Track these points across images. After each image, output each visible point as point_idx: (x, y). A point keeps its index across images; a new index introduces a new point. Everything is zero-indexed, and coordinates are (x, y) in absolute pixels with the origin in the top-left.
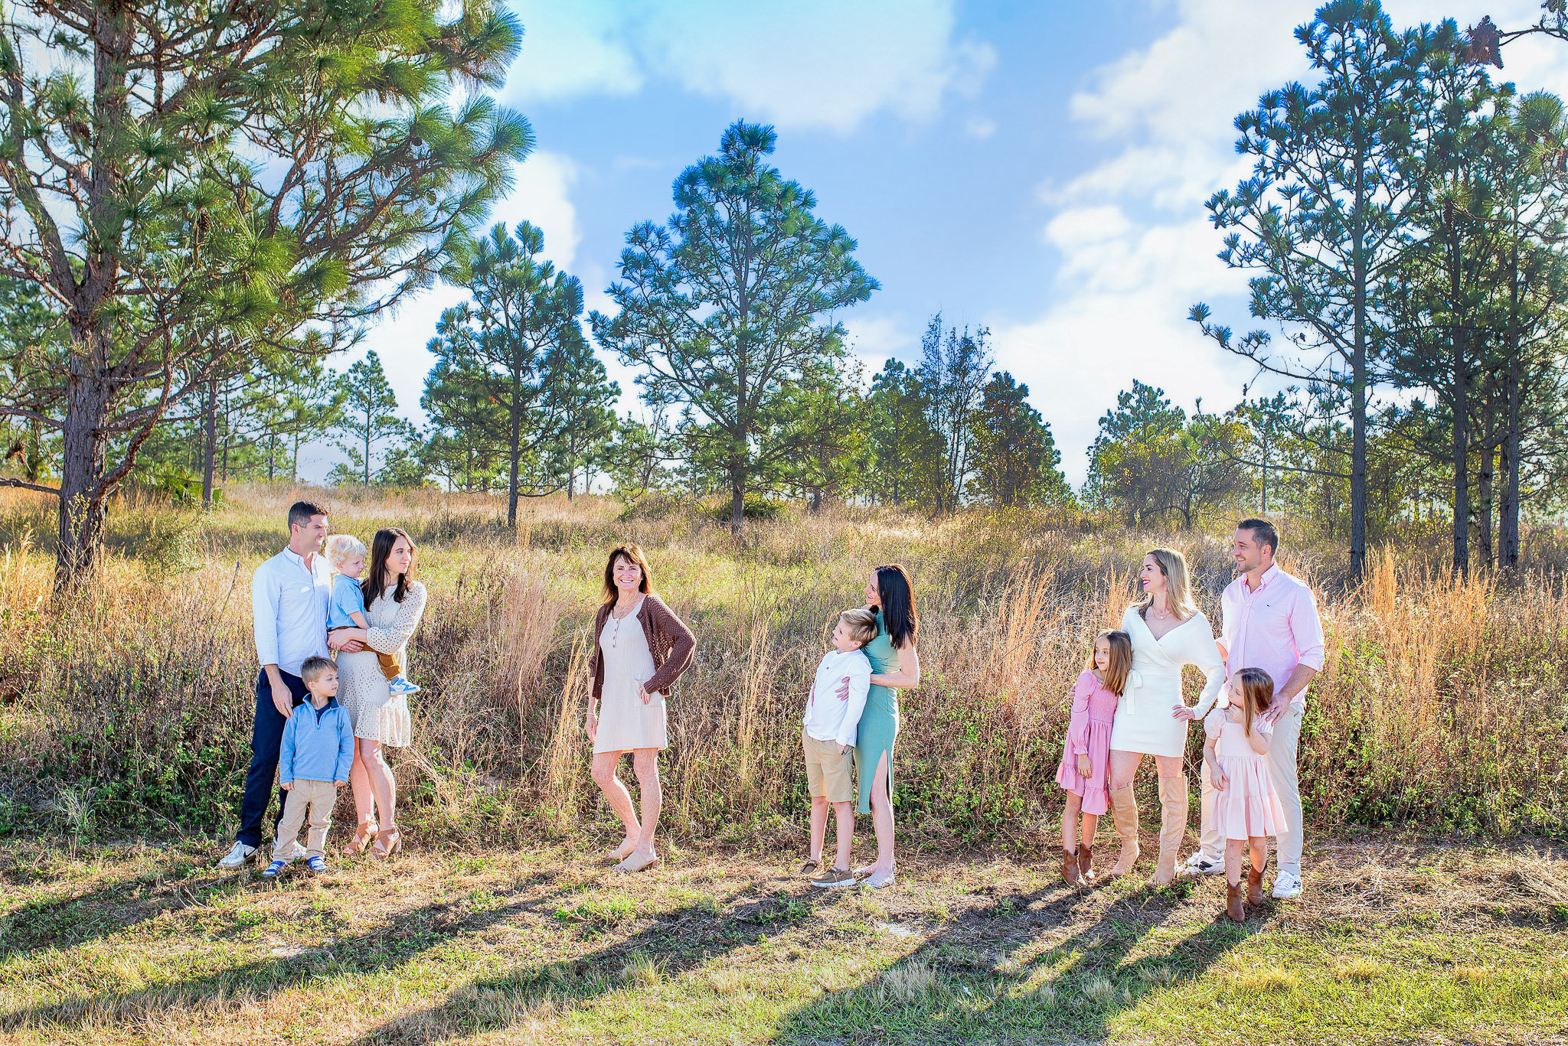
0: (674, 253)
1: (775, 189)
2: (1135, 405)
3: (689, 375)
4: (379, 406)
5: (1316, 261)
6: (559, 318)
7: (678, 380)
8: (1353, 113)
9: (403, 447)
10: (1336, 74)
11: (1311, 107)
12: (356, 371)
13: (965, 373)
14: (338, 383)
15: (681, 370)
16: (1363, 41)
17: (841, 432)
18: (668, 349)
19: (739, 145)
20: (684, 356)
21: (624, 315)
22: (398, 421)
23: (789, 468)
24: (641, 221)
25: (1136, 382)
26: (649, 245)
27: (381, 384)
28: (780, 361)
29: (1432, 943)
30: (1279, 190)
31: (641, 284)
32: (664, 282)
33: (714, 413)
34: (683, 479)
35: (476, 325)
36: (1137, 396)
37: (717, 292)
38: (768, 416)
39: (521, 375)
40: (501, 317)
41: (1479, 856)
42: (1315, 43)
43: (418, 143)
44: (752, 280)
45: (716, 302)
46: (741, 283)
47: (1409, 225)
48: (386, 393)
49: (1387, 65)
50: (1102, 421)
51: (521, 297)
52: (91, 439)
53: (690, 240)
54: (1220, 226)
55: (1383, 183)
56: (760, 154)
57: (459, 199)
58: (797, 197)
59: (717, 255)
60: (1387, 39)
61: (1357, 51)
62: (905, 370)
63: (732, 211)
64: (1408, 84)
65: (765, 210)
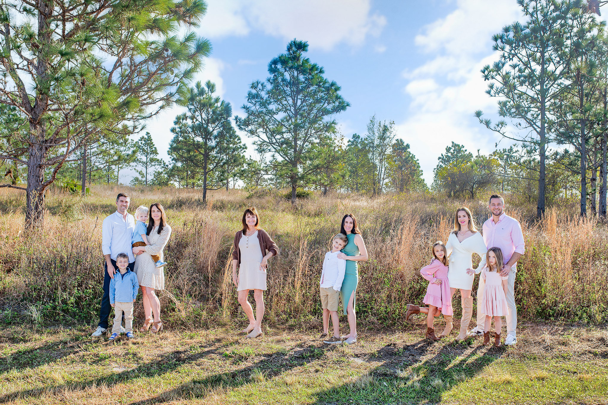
0: (268, 93)
1: (308, 66)
2: (452, 152)
3: (274, 141)
4: (151, 154)
5: (525, 93)
6: (222, 119)
7: (270, 143)
8: (540, 34)
9: (161, 170)
10: (534, 18)
11: (523, 32)
12: (141, 140)
13: (384, 139)
14: (134, 145)
15: (271, 139)
16: (545, 5)
17: (335, 163)
18: (266, 131)
19: (294, 49)
20: (273, 133)
21: (248, 117)
22: (158, 160)
23: (314, 178)
24: (255, 80)
25: (453, 143)
26: (258, 89)
27: (152, 145)
28: (311, 135)
29: (570, 365)
30: (510, 65)
31: (255, 105)
32: (264, 104)
33: (285, 156)
34: (272, 182)
35: (189, 122)
36: (453, 148)
37: (285, 108)
38: (306, 157)
39: (208, 141)
40: (199, 118)
41: (589, 331)
42: (525, 5)
43: (167, 50)
44: (299, 102)
45: (285, 112)
46: (295, 104)
47: (563, 79)
48: (154, 149)
49: (554, 14)
50: (439, 158)
51: (207, 110)
52: (38, 168)
53: (275, 87)
54: (487, 80)
55: (553, 62)
56: (302, 52)
57: (183, 72)
58: (317, 69)
59: (285, 93)
60: (554, 4)
61: (542, 9)
62: (361, 138)
63: (291, 75)
64: (563, 22)
65: (304, 75)
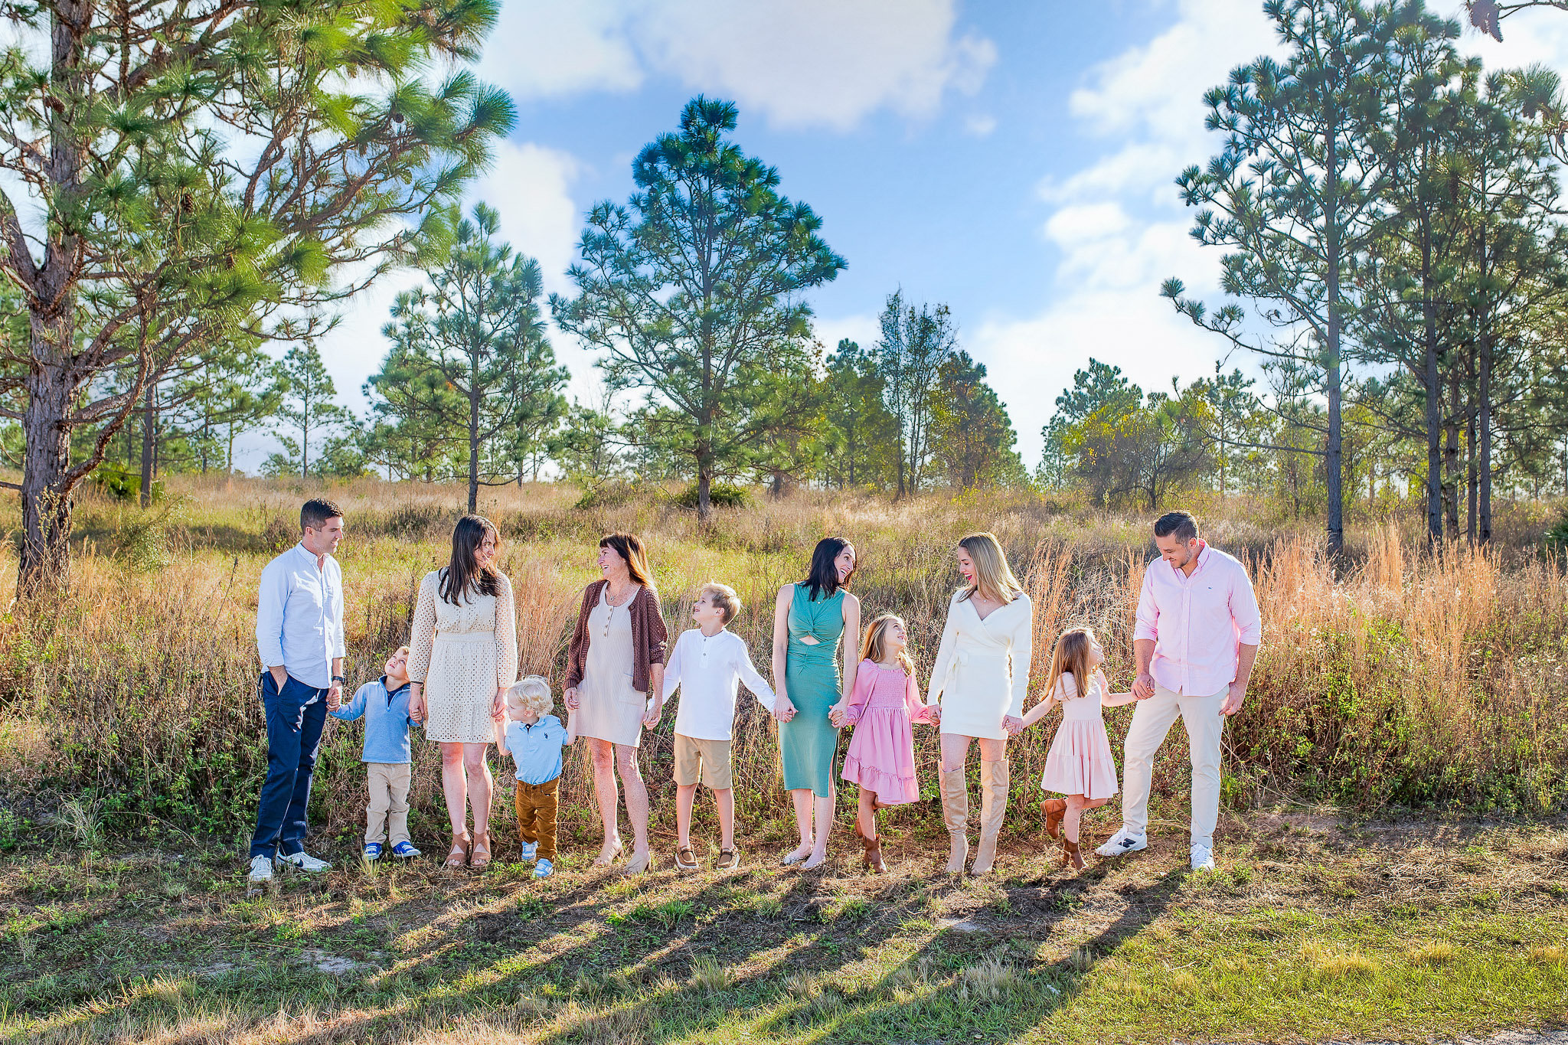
0: (634, 233)
1: (737, 166)
2: (1091, 384)
3: (652, 358)
4: (316, 393)
5: (1289, 236)
6: (518, 301)
7: (640, 363)
8: (1324, 88)
9: (342, 436)
10: (1306, 48)
11: (1282, 82)
12: (292, 357)
13: (925, 353)
14: (273, 369)
15: (644, 353)
16: (1333, 16)
17: (809, 415)
18: (630, 332)
19: (700, 121)
20: (649, 337)
21: (584, 297)
22: (335, 410)
23: (755, 453)
24: (600, 200)
25: (1092, 361)
26: (609, 225)
27: (319, 370)
28: (744, 344)
30: (1251, 166)
31: (601, 265)
32: (624, 263)
33: (679, 397)
34: (631, 465)
35: (430, 310)
36: (1093, 376)
37: (679, 273)
38: (734, 400)
39: (479, 360)
40: (458, 301)
41: (1526, 835)
42: (1284, 17)
43: (399, 119)
44: (715, 258)
45: (677, 283)
46: (704, 264)
47: (1379, 200)
48: (324, 380)
49: (1357, 39)
50: (1059, 400)
51: (479, 278)
52: (55, 431)
53: (651, 219)
54: (1192, 204)
55: (1356, 157)
56: (720, 131)
57: (435, 177)
58: (760, 174)
59: (679, 235)
60: (1356, 13)
61: (1326, 25)
62: (859, 351)
63: (693, 188)
64: (1378, 58)
65: (728, 188)
